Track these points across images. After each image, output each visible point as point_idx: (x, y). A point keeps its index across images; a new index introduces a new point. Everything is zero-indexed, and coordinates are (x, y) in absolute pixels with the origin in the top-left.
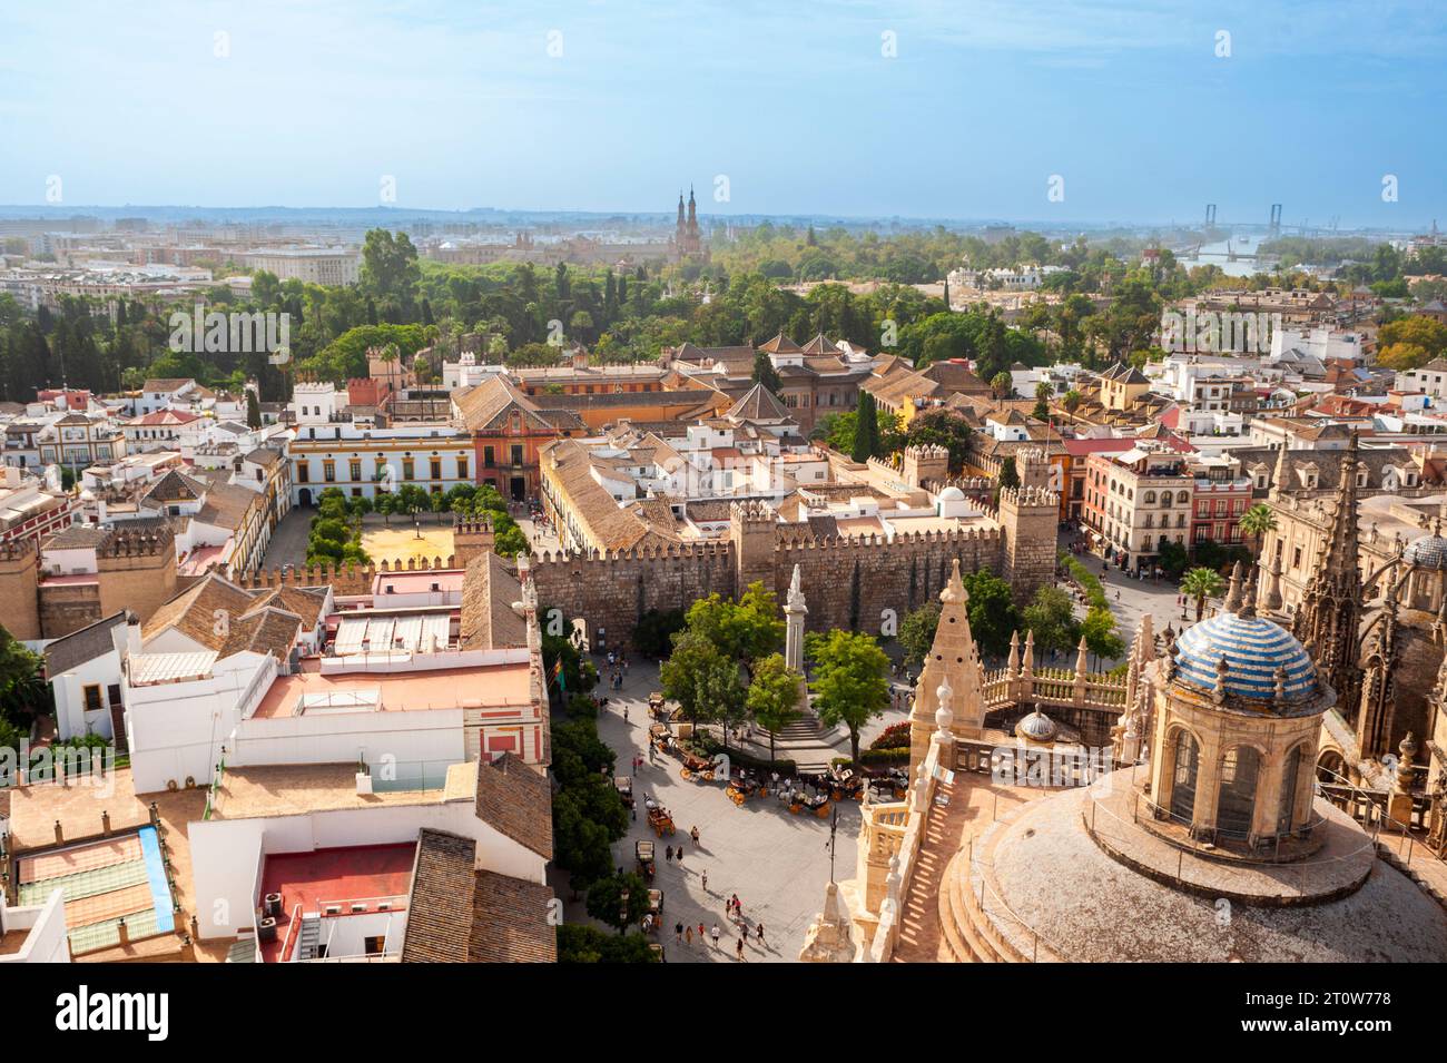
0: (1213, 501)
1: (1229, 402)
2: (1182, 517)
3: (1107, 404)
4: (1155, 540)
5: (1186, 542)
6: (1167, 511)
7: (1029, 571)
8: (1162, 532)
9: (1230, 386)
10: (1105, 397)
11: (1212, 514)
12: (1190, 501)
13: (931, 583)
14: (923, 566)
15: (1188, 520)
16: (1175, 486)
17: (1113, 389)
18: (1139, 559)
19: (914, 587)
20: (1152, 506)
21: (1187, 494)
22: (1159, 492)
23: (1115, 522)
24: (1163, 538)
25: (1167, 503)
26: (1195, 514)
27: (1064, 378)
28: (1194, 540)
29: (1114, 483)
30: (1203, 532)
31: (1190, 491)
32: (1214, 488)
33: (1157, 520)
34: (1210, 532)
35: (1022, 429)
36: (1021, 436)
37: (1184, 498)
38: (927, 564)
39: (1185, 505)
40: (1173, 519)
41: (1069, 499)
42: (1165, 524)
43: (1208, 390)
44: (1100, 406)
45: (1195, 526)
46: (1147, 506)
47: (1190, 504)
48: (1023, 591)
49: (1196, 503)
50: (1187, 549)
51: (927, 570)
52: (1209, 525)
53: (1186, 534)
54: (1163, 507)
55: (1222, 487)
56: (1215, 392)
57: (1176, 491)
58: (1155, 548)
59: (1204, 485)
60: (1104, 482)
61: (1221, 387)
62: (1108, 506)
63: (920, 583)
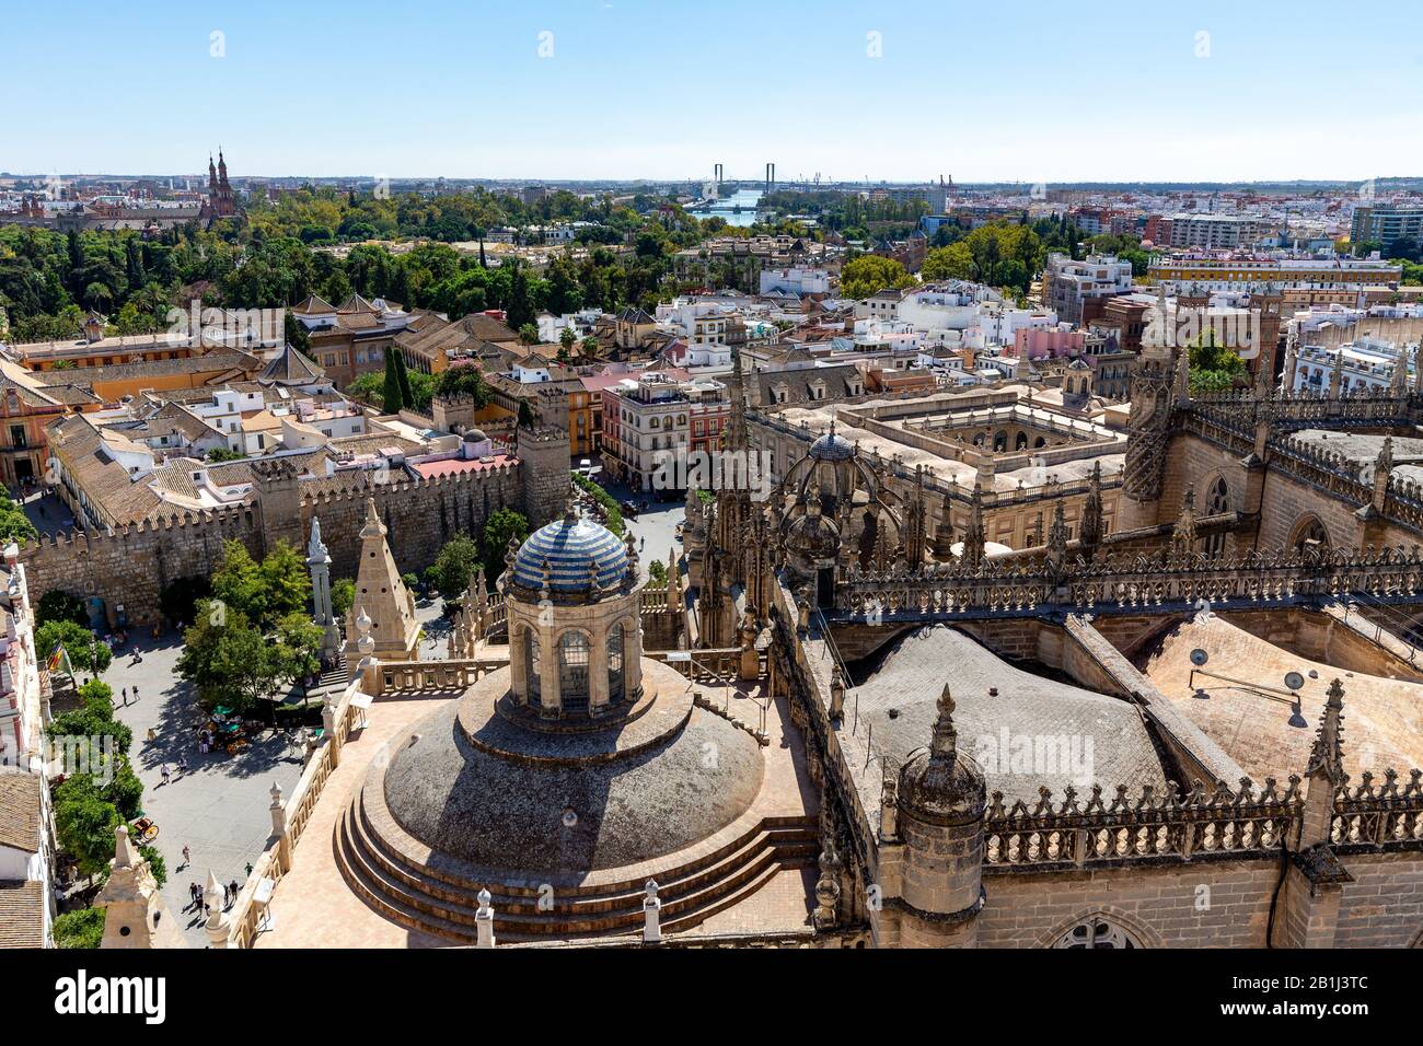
0: (706, 421)
1: (724, 335)
2: (681, 437)
3: (622, 344)
6: (669, 433)
7: (549, 499)
9: (724, 321)
10: (620, 338)
11: (707, 432)
12: (688, 423)
13: (452, 513)
14: (451, 505)
15: (686, 439)
16: (675, 410)
17: (626, 331)
19: (445, 525)
20: (657, 430)
21: (685, 416)
22: (661, 417)
23: (628, 447)
25: (669, 427)
26: (693, 435)
27: (587, 323)
29: (624, 412)
31: (687, 414)
32: (706, 410)
33: (661, 441)
34: (704, 448)
35: (544, 372)
36: (543, 378)
37: (681, 421)
38: (455, 503)
39: (683, 427)
40: (674, 439)
41: (591, 431)
42: (667, 444)
43: (705, 326)
44: (617, 345)
45: (692, 444)
46: (653, 431)
47: (688, 426)
49: (692, 423)
51: (456, 508)
52: (704, 443)
54: (666, 430)
55: (713, 408)
56: (712, 327)
57: (675, 416)
59: (698, 407)
60: (618, 414)
61: (716, 322)
62: (621, 433)
63: (450, 521)
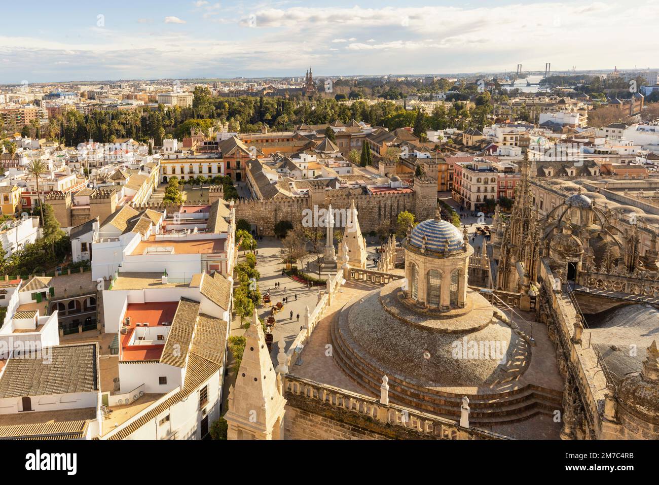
0: (506, 182)
1: (518, 142)
2: (493, 188)
3: (465, 144)
4: (482, 198)
5: (495, 198)
6: (486, 186)
7: (426, 209)
8: (485, 194)
9: (518, 136)
10: (464, 142)
11: (506, 187)
12: (496, 182)
13: (387, 213)
14: (383, 206)
15: (496, 189)
16: (490, 175)
17: (468, 138)
18: (476, 205)
19: (380, 214)
20: (480, 184)
21: (495, 179)
22: (483, 178)
23: (465, 190)
24: (485, 197)
25: (486, 183)
26: (499, 187)
27: (449, 134)
28: (498, 197)
29: (464, 174)
30: (503, 194)
31: (496, 178)
32: (506, 176)
33: (482, 189)
34: (505, 194)
35: (428, 154)
36: (427, 157)
37: (493, 180)
38: (385, 206)
39: (494, 183)
40: (489, 189)
41: (447, 181)
42: (486, 191)
43: (508, 137)
44: (463, 144)
45: (499, 192)
46: (478, 183)
47: (496, 183)
48: (424, 216)
49: (499, 182)
50: (496, 201)
51: (385, 208)
52: (505, 191)
53: (495, 195)
54: (485, 184)
55: (510, 176)
56: (512, 138)
57: (490, 178)
58: (482, 200)
59: (502, 175)
60: (461, 175)
61: (514, 136)
62: (462, 183)
63: (382, 213)
